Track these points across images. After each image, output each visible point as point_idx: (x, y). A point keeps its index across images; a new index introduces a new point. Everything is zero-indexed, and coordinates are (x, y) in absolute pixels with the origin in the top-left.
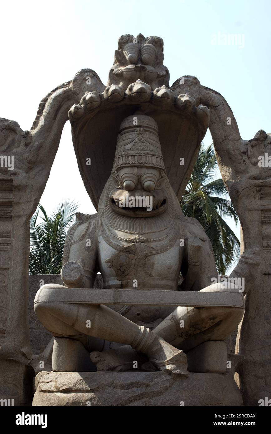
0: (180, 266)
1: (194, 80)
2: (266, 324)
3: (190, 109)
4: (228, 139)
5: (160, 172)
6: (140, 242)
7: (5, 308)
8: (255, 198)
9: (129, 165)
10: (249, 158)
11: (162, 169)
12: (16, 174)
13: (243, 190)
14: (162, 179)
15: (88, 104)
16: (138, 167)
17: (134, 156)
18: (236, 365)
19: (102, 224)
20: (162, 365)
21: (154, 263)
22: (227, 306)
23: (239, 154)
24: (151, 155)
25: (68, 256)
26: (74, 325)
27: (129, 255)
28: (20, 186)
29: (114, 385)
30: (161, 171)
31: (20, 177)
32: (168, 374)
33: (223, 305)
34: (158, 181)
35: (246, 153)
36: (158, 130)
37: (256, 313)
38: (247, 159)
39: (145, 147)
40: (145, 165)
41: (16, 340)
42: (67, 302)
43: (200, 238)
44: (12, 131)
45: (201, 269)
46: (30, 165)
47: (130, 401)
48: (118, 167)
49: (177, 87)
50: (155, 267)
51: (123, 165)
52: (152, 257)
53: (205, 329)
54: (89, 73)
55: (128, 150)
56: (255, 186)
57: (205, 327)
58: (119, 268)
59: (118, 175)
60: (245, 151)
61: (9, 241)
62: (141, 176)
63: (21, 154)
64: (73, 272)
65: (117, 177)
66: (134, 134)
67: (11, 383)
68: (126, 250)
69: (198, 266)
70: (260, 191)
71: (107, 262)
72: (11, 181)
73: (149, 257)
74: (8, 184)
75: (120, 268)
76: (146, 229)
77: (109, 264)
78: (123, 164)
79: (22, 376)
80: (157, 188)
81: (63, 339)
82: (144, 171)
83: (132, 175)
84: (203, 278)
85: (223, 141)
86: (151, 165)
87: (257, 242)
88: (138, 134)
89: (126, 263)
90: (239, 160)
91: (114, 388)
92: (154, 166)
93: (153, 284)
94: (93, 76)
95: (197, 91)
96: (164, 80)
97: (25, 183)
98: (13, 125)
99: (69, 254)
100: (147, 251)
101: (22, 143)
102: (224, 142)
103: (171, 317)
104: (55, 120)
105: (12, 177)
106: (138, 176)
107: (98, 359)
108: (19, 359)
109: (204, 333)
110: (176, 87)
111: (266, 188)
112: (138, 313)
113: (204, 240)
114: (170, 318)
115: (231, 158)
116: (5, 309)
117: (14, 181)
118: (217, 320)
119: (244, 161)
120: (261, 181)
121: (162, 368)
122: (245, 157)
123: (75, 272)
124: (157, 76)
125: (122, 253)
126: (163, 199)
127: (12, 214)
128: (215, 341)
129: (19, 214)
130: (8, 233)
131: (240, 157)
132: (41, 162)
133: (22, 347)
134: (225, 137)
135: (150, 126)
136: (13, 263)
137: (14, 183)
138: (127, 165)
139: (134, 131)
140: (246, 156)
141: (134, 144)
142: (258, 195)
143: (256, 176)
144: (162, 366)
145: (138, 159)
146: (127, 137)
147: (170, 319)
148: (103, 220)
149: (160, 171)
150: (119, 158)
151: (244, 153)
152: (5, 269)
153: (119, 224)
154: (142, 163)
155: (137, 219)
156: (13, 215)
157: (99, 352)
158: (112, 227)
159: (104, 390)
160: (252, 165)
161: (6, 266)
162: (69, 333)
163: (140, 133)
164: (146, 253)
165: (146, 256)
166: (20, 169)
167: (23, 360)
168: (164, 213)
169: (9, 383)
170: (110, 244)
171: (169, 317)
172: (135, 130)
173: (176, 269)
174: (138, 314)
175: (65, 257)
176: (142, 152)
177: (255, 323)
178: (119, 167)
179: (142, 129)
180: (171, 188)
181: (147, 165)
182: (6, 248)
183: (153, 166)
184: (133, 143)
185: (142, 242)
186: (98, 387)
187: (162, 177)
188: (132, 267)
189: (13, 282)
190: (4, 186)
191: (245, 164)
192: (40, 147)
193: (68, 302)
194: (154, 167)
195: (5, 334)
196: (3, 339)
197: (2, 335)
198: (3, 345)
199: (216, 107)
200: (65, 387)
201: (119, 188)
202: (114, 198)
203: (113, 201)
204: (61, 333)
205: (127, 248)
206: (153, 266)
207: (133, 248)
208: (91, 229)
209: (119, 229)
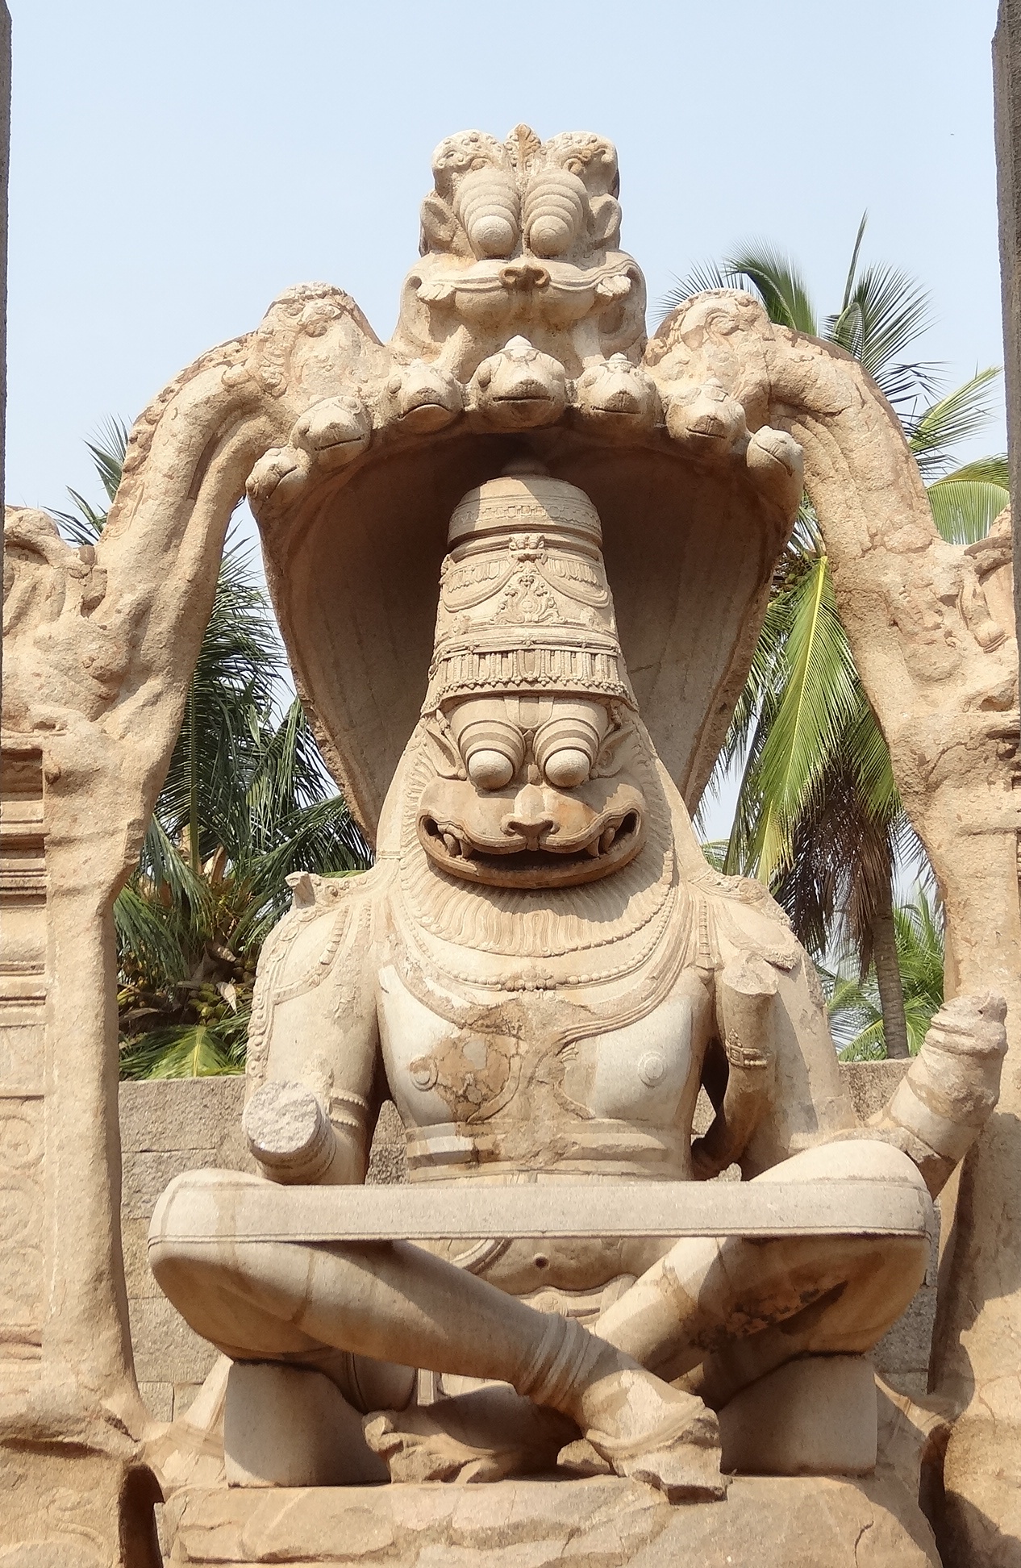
1: (743, 309)
3: (723, 446)
4: (883, 545)
6: (538, 988)
7: (36, 1247)
8: (991, 783)
9: (487, 689)
10: (966, 618)
12: (54, 727)
13: (944, 752)
14: (618, 734)
15: (322, 448)
16: (521, 695)
17: (504, 654)
19: (389, 918)
20: (625, 1454)
21: (593, 1067)
22: (860, 1231)
23: (931, 606)
24: (571, 644)
25: (268, 1044)
27: (500, 1039)
28: (70, 774)
29: (451, 1532)
31: (69, 738)
32: (648, 1487)
33: (845, 1230)
35: (958, 601)
37: (1002, 1236)
38: (962, 623)
39: (550, 611)
40: (549, 687)
41: (84, 1367)
42: (268, 1238)
43: (771, 960)
44: (26, 552)
45: (776, 1079)
46: (104, 688)
48: (446, 696)
49: (676, 341)
50: (599, 1081)
51: (466, 691)
53: (787, 1315)
54: (320, 302)
55: (482, 627)
56: (994, 735)
57: (787, 1309)
58: (461, 1092)
59: (448, 726)
60: (953, 592)
61: (39, 987)
62: (534, 731)
63: (70, 645)
64: (287, 1118)
65: (443, 734)
66: (505, 559)
67: (73, 1531)
68: (487, 1022)
69: (764, 1068)
70: (1010, 754)
71: (414, 1068)
72: (36, 754)
73: (573, 1045)
74: (24, 768)
75: (465, 1092)
76: (561, 934)
78: (462, 686)
79: (115, 1500)
81: (258, 1368)
85: (865, 551)
86: (571, 687)
87: (1003, 958)
88: (521, 560)
89: (486, 1072)
90: (927, 629)
91: (453, 1543)
92: (584, 689)
93: (594, 1146)
94: (337, 312)
95: (757, 354)
96: (622, 309)
97: (88, 760)
98: (32, 528)
99: (270, 1038)
100: (565, 1023)
101: (73, 601)
102: (868, 556)
103: (661, 1273)
104: (195, 499)
105: (38, 739)
106: (524, 731)
108: (99, 1438)
110: (670, 341)
112: (538, 1255)
113: (788, 965)
114: (658, 1278)
115: (895, 624)
116: (35, 1252)
117: (45, 756)
118: (827, 1284)
119: (949, 634)
120: (1014, 715)
121: (626, 1467)
122: (951, 618)
123: (296, 1119)
124: (591, 303)
127: (46, 881)
129: (70, 883)
130: (33, 958)
131: (931, 619)
133: (107, 1394)
134: (872, 536)
135: (568, 522)
136: (56, 1073)
137: (49, 764)
138: (478, 690)
139: (504, 546)
140: (957, 611)
141: (505, 603)
142: (1005, 770)
143: (996, 693)
144: (626, 1458)
145: (522, 665)
147: (657, 1283)
149: (609, 704)
150: (448, 660)
151: (949, 600)
152: (28, 1098)
153: (457, 914)
154: (536, 681)
155: (528, 897)
156: (50, 890)
158: (433, 928)
159: (418, 1554)
160: (981, 649)
161: (30, 1088)
163: (527, 558)
164: (563, 1030)
165: (565, 1043)
166: (68, 704)
167: (114, 1442)
168: (629, 865)
169: (65, 1531)
170: (425, 999)
171: (653, 1273)
172: (507, 542)
174: (541, 1263)
175: (259, 1048)
176: (537, 633)
177: (998, 1272)
178: (451, 698)
179: (534, 537)
181: (559, 687)
182: (28, 1016)
183: (580, 688)
184: (500, 597)
185: (546, 989)
186: (393, 1544)
187: (618, 727)
188: (510, 1085)
189: (61, 1148)
190: (10, 775)
191: (952, 645)
192: (140, 616)
193: (273, 1238)
194: (582, 693)
195: (39, 1345)
196: (34, 1366)
197: (28, 1350)
198: (35, 1390)
199: (833, 414)
200: (276, 1547)
201: (455, 777)
202: (437, 815)
203: (431, 826)
204: (254, 1347)
205: (491, 1011)
206: (588, 1081)
207: (511, 1013)
208: (349, 941)
209: (458, 939)
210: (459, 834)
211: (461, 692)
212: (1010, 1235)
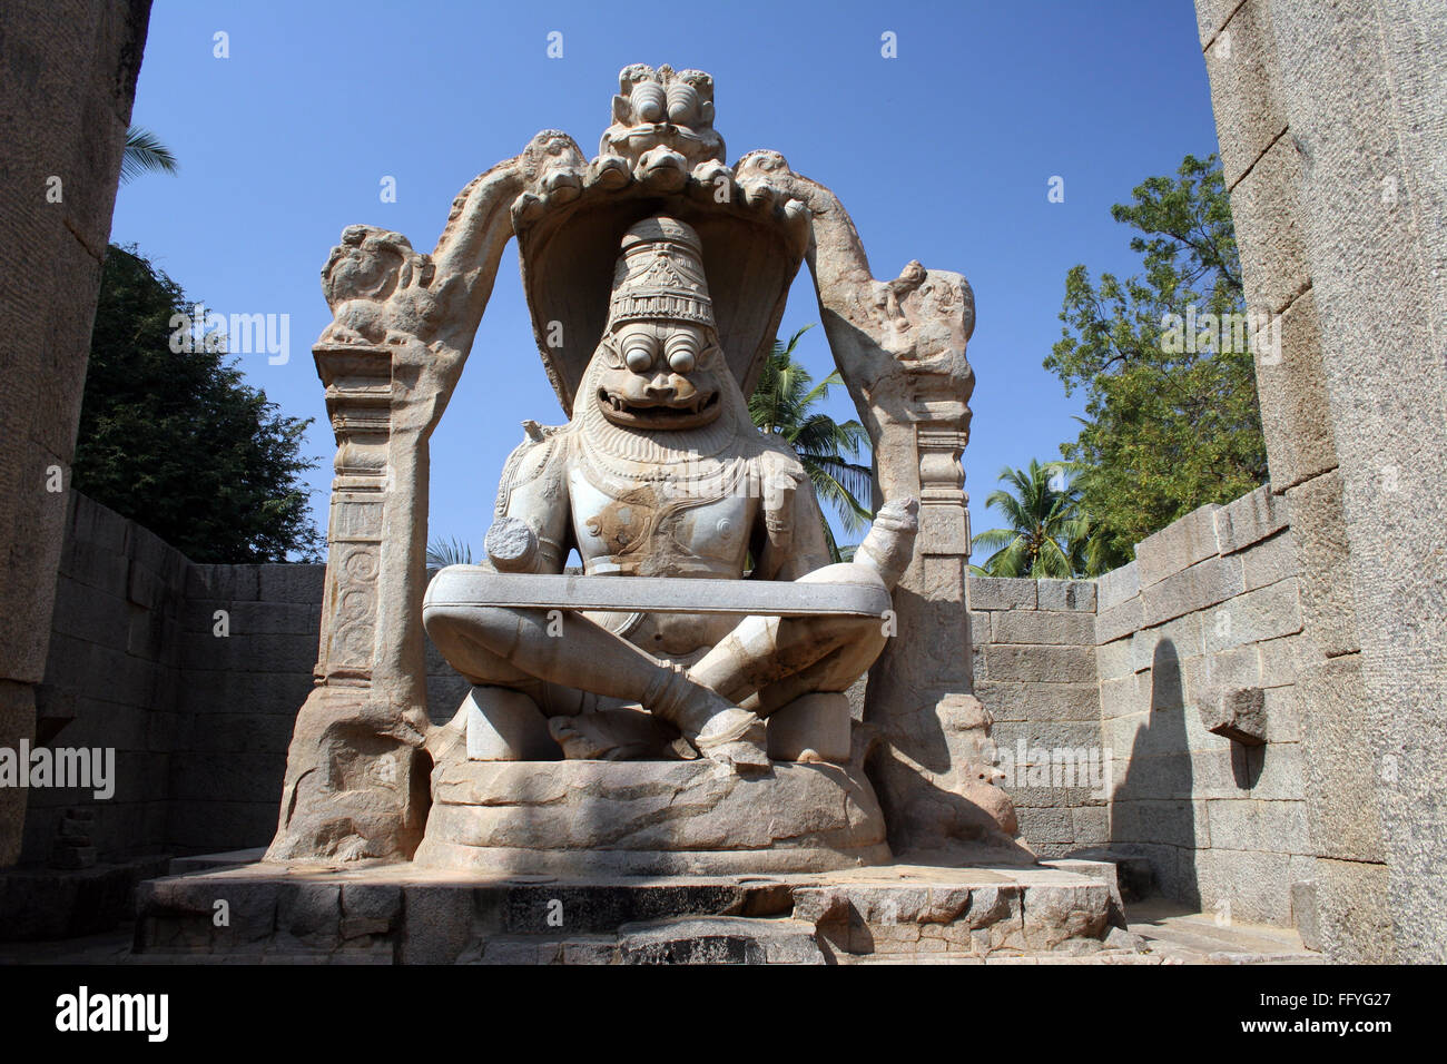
0: (748, 535)
2: (929, 659)
3: (770, 206)
4: (847, 278)
5: (705, 334)
6: (661, 480)
7: (371, 625)
8: (904, 397)
9: (640, 316)
10: (890, 317)
11: (710, 328)
12: (399, 343)
13: (880, 380)
14: (711, 349)
15: (554, 190)
16: (657, 321)
17: (649, 298)
18: (867, 745)
19: (579, 445)
20: (709, 745)
21: (692, 525)
23: (871, 310)
24: (686, 297)
26: (511, 655)
27: (638, 508)
28: (405, 366)
29: (601, 789)
30: (709, 331)
31: (407, 349)
32: (723, 764)
33: (845, 613)
34: (700, 353)
35: (885, 308)
36: (699, 249)
38: (887, 319)
39: (675, 280)
40: (674, 317)
41: (394, 693)
42: (493, 605)
46: (428, 324)
47: (636, 825)
48: (616, 322)
50: (695, 534)
51: (628, 318)
52: (687, 514)
53: (807, 665)
55: (637, 288)
56: (905, 373)
57: (807, 662)
58: (615, 537)
59: (617, 340)
60: (882, 303)
61: (380, 482)
62: (663, 342)
63: (412, 301)
64: (510, 540)
65: (613, 345)
66: (650, 255)
68: (632, 498)
70: (914, 383)
71: (590, 523)
72: (388, 355)
73: (681, 513)
75: (618, 537)
77: (594, 528)
78: (625, 315)
79: (407, 768)
80: (698, 368)
81: (488, 689)
82: (670, 331)
83: (646, 339)
84: (797, 560)
85: (837, 282)
86: (686, 319)
88: (660, 255)
89: (630, 526)
90: (869, 321)
91: (602, 796)
92: (693, 320)
93: (691, 571)
95: (783, 180)
97: (417, 359)
98: (394, 240)
101: (416, 279)
102: (839, 284)
103: (730, 641)
104: (486, 233)
105: (390, 348)
106: (659, 340)
107: (567, 732)
108: (401, 733)
109: (804, 674)
111: (926, 378)
112: (657, 633)
113: (801, 479)
114: (728, 643)
115: (853, 318)
116: (370, 627)
117: (394, 356)
118: (832, 646)
119: (881, 323)
120: (915, 362)
122: (882, 316)
123: (516, 540)
124: (699, 148)
125: (621, 504)
126: (711, 391)
127: (390, 425)
128: (826, 692)
129: (403, 426)
130: (380, 467)
131: (872, 315)
132: (454, 319)
133: (407, 709)
134: (841, 274)
136: (389, 529)
137: (394, 361)
138: (634, 317)
139: (650, 249)
140: (885, 313)
141: (650, 276)
142: (911, 391)
143: (905, 353)
145: (658, 304)
146: (635, 263)
147: (728, 646)
148: (582, 437)
149: (706, 331)
150: (618, 303)
151: (880, 306)
152: (372, 543)
153: (617, 442)
154: (666, 313)
155: (657, 434)
156: (391, 429)
157: (569, 718)
158: (602, 449)
159: (579, 802)
160: (897, 332)
161: (373, 537)
162: (503, 675)
163: (663, 255)
164: (674, 503)
165: (675, 511)
166: (407, 331)
167: (410, 736)
168: (713, 422)
169: (378, 786)
170: (596, 484)
171: (727, 640)
172: (653, 247)
173: (741, 539)
174: (659, 637)
176: (668, 290)
178: (619, 323)
179: (667, 244)
180: (728, 373)
181: (678, 317)
182: (375, 497)
183: (690, 319)
184: (648, 273)
185: (667, 481)
186: (564, 796)
187: (710, 346)
188: (643, 534)
189: (389, 571)
190: (374, 367)
191: (883, 329)
192: (451, 288)
193: (497, 605)
194: (692, 322)
195: (369, 680)
196: (366, 691)
197: (363, 682)
198: (365, 704)
199: (821, 213)
200: (491, 796)
201: (618, 368)
202: (607, 388)
203: (603, 395)
204: (485, 677)
205: (633, 492)
206: (690, 532)
207: (646, 492)
208: (555, 455)
209: (616, 455)
210: (619, 396)
211: (624, 318)
212: (913, 635)
